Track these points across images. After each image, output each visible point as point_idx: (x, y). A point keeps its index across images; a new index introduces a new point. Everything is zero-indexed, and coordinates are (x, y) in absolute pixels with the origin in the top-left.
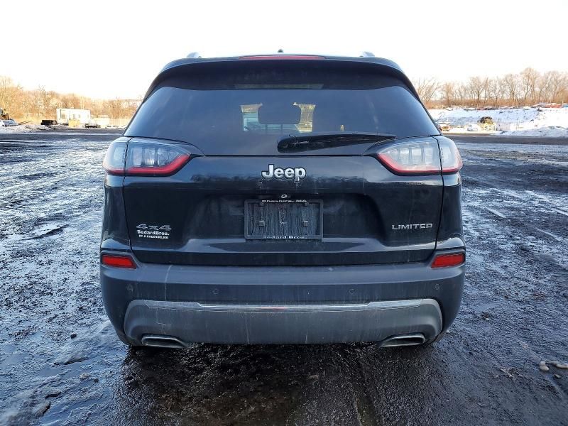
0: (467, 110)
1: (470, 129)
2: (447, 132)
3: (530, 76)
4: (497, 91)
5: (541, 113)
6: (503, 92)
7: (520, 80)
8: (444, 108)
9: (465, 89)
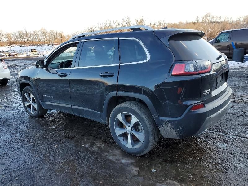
0: (22, 46)
1: (27, 55)
2: (17, 57)
3: (44, 32)
4: (32, 38)
5: (54, 47)
6: (35, 38)
7: (40, 34)
8: (9, 45)
9: (17, 37)
